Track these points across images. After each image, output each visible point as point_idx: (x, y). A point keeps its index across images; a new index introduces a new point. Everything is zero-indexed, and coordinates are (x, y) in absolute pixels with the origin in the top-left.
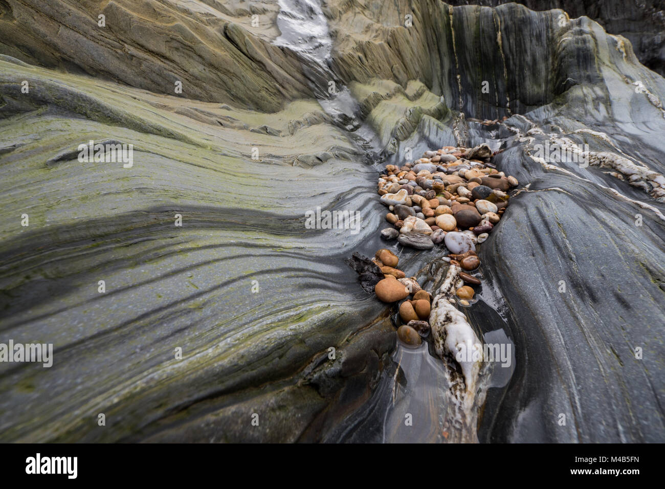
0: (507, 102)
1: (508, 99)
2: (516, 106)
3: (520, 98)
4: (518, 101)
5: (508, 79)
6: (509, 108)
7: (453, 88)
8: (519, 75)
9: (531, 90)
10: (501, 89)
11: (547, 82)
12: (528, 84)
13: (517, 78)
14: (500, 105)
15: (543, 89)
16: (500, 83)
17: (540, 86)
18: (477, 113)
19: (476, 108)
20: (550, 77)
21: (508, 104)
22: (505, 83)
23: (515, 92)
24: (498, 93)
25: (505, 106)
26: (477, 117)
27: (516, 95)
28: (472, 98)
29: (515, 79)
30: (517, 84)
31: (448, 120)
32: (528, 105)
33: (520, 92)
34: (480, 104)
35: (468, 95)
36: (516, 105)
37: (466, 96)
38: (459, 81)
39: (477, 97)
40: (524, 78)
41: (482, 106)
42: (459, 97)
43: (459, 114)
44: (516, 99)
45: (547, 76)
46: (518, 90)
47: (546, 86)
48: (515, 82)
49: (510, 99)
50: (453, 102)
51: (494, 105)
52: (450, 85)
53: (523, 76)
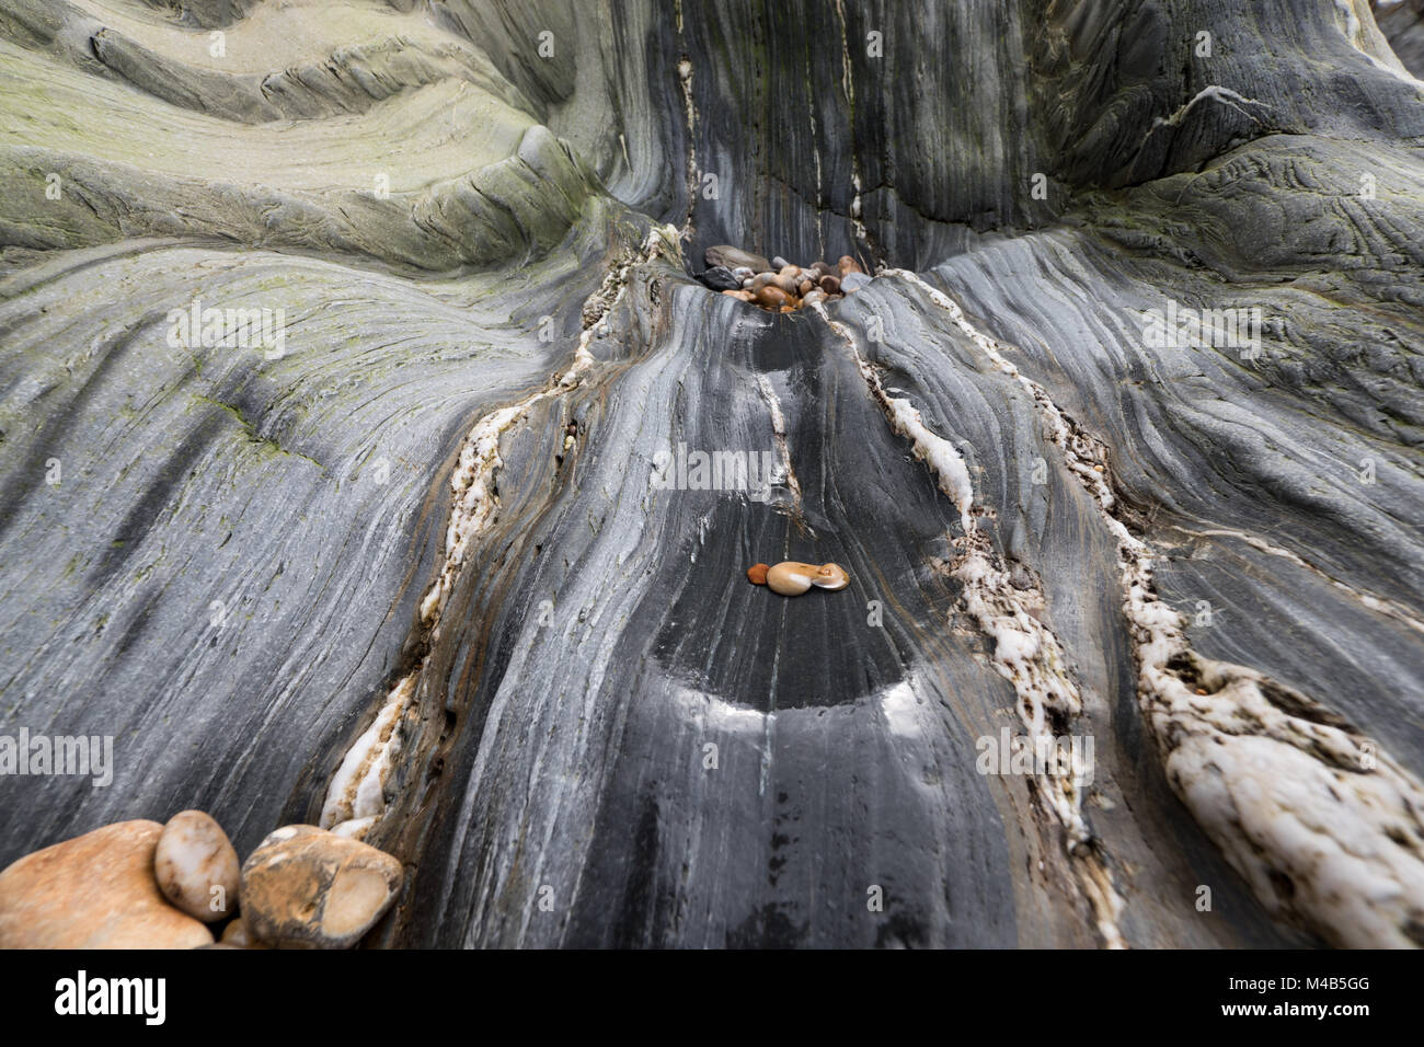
0: (854, 193)
1: (857, 182)
2: (886, 216)
3: (898, 185)
4: (892, 195)
5: (857, 99)
6: (859, 218)
7: (665, 113)
8: (897, 89)
9: (941, 155)
10: (833, 138)
11: (1013, 124)
12: (930, 125)
13: (888, 99)
14: (827, 204)
15: (999, 152)
16: (828, 114)
17: (980, 139)
18: (751, 226)
19: (746, 205)
20: (1023, 101)
21: (857, 204)
22: (848, 115)
23: (883, 156)
24: (824, 151)
25: (846, 211)
26: (748, 246)
27: (885, 168)
28: (735, 161)
29: (881, 100)
30: (889, 126)
31: (570, 264)
32: (932, 218)
33: (899, 154)
34: (761, 188)
35: (720, 147)
36: (885, 210)
37: (714, 152)
38: (688, 90)
39: (753, 160)
40: (913, 102)
41: (767, 199)
42: (687, 153)
43: (644, 233)
44: (884, 184)
45: (1009, 99)
46: (891, 148)
47: (1012, 142)
48: (882, 112)
49: (863, 184)
50: (662, 169)
51: (809, 199)
52: (655, 98)
53: (911, 92)
